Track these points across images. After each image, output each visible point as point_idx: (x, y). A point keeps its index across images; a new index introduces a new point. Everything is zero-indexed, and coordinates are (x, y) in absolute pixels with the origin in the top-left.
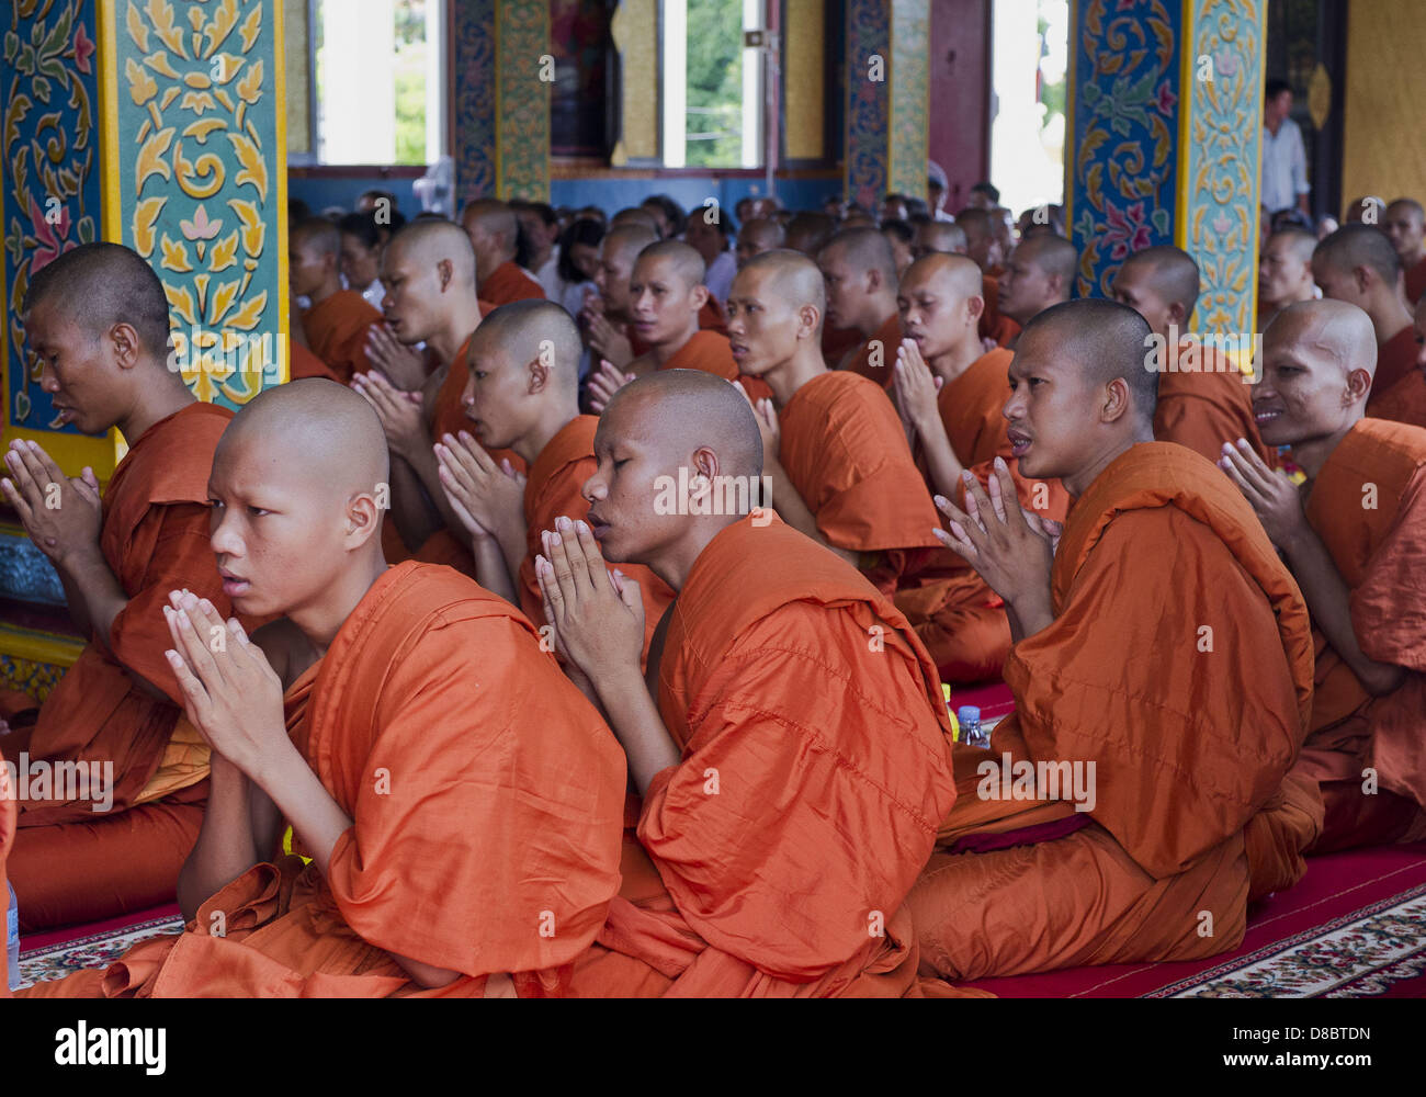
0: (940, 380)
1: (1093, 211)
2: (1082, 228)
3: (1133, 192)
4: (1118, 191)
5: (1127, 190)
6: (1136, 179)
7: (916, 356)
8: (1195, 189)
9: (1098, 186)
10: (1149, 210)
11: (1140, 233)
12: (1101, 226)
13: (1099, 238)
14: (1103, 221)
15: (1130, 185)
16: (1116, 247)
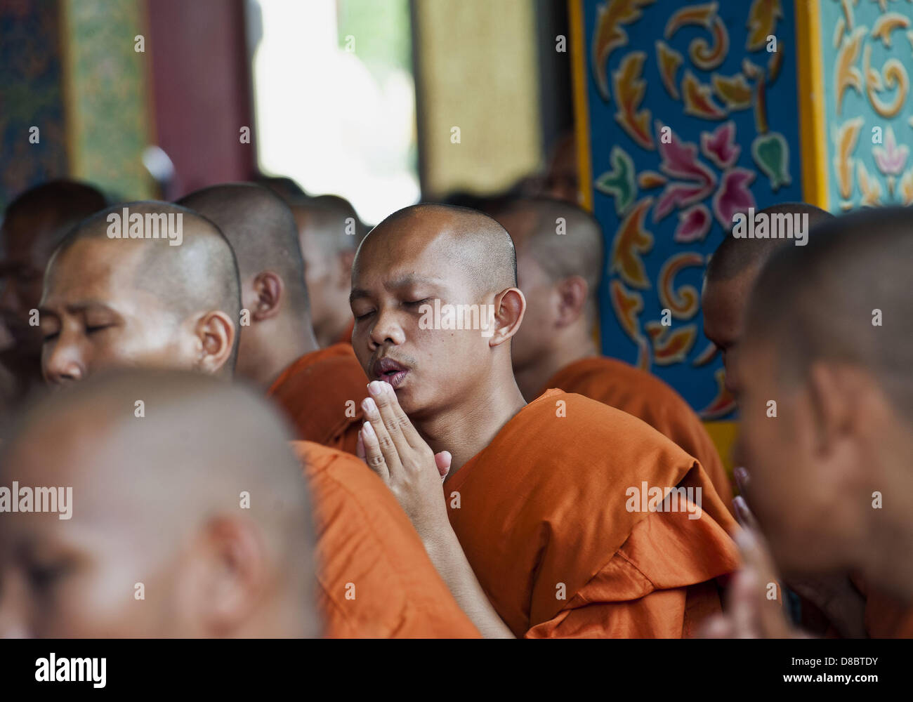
0: (447, 456)
1: (632, 147)
2: (611, 183)
3: (711, 104)
4: (682, 103)
5: (699, 102)
6: (717, 78)
7: (396, 413)
8: (836, 87)
9: (637, 99)
10: (745, 138)
11: (732, 183)
12: (648, 176)
13: (648, 201)
14: (655, 168)
15: (704, 90)
16: (685, 217)
